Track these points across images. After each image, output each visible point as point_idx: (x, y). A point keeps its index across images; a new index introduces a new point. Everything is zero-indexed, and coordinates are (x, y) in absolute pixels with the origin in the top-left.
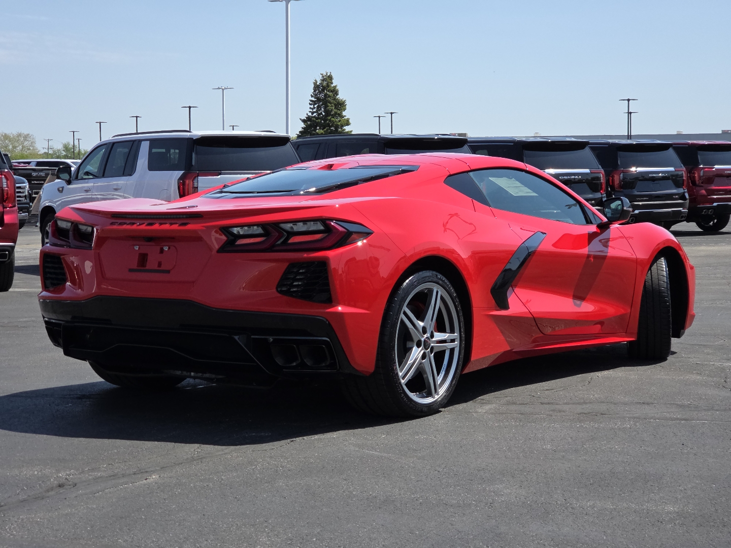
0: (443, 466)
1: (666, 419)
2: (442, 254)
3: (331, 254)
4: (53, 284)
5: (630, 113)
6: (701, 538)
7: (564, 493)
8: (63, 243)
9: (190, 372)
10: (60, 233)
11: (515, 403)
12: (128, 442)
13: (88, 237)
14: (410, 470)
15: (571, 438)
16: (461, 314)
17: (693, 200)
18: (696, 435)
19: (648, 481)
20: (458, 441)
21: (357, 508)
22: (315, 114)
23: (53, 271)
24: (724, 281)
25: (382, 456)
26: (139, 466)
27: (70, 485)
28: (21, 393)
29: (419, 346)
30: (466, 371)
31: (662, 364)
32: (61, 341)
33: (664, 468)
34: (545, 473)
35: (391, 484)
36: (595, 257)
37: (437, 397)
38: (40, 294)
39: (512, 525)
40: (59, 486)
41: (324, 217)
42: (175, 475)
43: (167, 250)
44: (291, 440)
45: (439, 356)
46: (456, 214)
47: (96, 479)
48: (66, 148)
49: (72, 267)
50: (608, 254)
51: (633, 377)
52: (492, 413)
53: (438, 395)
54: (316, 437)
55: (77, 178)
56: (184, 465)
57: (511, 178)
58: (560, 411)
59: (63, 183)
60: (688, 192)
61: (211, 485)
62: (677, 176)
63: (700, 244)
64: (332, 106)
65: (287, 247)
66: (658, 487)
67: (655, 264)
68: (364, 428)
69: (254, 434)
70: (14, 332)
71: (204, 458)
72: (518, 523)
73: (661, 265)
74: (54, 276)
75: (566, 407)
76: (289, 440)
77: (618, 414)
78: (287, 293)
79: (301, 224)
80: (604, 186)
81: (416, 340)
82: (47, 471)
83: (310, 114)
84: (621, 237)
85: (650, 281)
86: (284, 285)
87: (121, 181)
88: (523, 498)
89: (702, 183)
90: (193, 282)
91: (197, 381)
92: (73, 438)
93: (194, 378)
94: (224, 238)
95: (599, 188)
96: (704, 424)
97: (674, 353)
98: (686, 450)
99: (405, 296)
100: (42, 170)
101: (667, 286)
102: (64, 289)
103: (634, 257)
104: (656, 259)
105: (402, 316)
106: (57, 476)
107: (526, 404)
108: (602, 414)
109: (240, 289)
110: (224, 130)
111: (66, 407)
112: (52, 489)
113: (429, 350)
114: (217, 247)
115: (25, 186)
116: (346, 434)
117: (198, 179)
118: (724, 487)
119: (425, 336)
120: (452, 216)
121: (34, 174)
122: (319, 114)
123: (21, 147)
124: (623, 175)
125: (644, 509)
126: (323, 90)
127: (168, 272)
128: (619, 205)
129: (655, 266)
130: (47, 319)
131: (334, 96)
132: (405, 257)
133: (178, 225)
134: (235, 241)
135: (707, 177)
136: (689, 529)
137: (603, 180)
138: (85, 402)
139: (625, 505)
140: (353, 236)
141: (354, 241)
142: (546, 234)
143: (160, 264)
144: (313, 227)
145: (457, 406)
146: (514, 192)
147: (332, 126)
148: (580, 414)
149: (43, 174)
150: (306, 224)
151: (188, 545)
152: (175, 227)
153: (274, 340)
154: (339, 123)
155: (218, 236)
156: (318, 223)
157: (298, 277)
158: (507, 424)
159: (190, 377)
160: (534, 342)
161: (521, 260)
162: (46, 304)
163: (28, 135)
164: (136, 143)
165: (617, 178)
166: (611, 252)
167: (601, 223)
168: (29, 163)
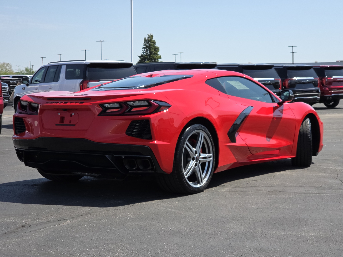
0: (205, 216)
1: (310, 193)
2: (204, 116)
3: (151, 116)
4: (19, 132)
5: (293, 53)
6: (326, 248)
7: (262, 228)
8: (24, 112)
9: (85, 173)
10: (23, 107)
11: (239, 187)
12: (56, 206)
13: (36, 109)
14: (189, 218)
15: (265, 202)
16: (213, 145)
17: (322, 93)
18: (323, 201)
19: (301, 222)
20: (212, 204)
21: (164, 235)
22: (145, 54)
23: (19, 125)
24: (337, 130)
25: (176, 212)
26: (61, 217)
27: (28, 226)
28: (5, 184)
29: (193, 160)
30: (216, 172)
31: (308, 168)
32: (23, 159)
33: (308, 216)
34: (253, 219)
35: (180, 225)
36: (277, 118)
37: (202, 184)
38: (13, 136)
39: (237, 242)
40: (23, 227)
41: (148, 99)
42: (78, 221)
43: (74, 115)
44: (133, 204)
45: (203, 165)
46: (211, 98)
47: (40, 223)
48: (27, 70)
49: (28, 124)
50: (283, 117)
51: (294, 174)
52: (228, 192)
53: (203, 183)
54: (145, 203)
55: (31, 83)
56: (82, 216)
57: (237, 81)
58: (260, 190)
59: (25, 86)
60: (321, 89)
61: (95, 225)
62: (315, 81)
63: (326, 113)
64: (153, 50)
65: (131, 113)
66: (306, 224)
67: (305, 121)
68: (168, 199)
69: (115, 202)
70: (2, 155)
71: (92, 213)
72: (240, 241)
73: (308, 122)
74: (19, 128)
75: (263, 188)
76: (132, 205)
77: (287, 191)
78: (131, 135)
79: (137, 102)
80: (281, 86)
81: (192, 157)
82: (17, 220)
83: (142, 54)
84: (289, 109)
85: (302, 129)
86: (129, 131)
87: (53, 84)
88: (242, 230)
89: (327, 85)
90: (86, 130)
91: (89, 177)
92: (29, 204)
93: (87, 176)
94: (101, 109)
95: (279, 87)
96: (327, 195)
97: (313, 163)
98: (319, 207)
99: (187, 136)
100: (15, 80)
101: (310, 132)
102: (24, 134)
103: (295, 118)
104: (305, 119)
105: (185, 146)
106: (22, 222)
107: (244, 187)
108: (280, 191)
109: (109, 133)
110: (102, 60)
111: (26, 190)
112: (19, 228)
113: (198, 162)
114: (97, 113)
115: (7, 87)
116: (159, 201)
117: (89, 83)
118: (337, 224)
119: (196, 155)
120: (209, 98)
121: (11, 82)
122: (147, 54)
123: (5, 69)
124: (290, 81)
125: (299, 235)
126: (149, 42)
127: (75, 125)
128: (288, 94)
129: (304, 122)
130: (16, 148)
131: (154, 45)
132: (187, 118)
133: (79, 103)
134: (106, 110)
135: (329, 82)
136: (320, 244)
137: (280, 83)
138: (35, 187)
139: (290, 233)
140: (162, 108)
141: (163, 110)
142: (253, 107)
143: (70, 122)
144: (143, 103)
145: (212, 188)
146: (238, 88)
147: (153, 59)
148: (270, 191)
149: (15, 82)
150: (140, 102)
151: (84, 253)
152: (78, 104)
153: (125, 157)
154: (156, 58)
155: (98, 108)
156: (145, 101)
157: (136, 127)
158: (235, 196)
159: (85, 175)
160: (248, 158)
161: (242, 119)
162: (16, 142)
163: (8, 63)
164: (59, 66)
165: (287, 83)
166: (284, 116)
167: (279, 102)
168: (9, 77)
